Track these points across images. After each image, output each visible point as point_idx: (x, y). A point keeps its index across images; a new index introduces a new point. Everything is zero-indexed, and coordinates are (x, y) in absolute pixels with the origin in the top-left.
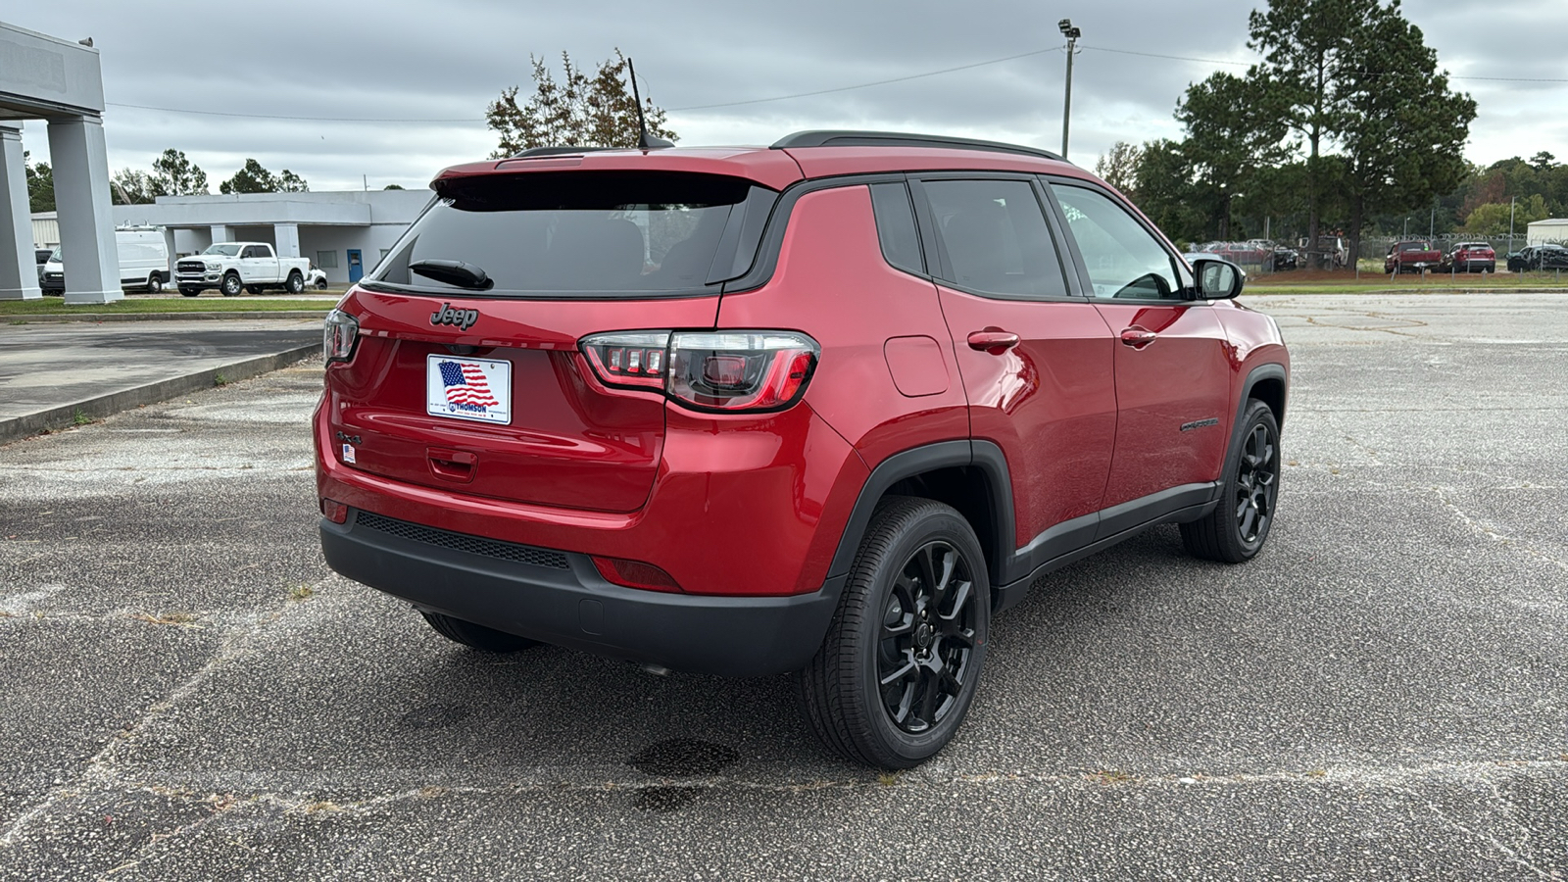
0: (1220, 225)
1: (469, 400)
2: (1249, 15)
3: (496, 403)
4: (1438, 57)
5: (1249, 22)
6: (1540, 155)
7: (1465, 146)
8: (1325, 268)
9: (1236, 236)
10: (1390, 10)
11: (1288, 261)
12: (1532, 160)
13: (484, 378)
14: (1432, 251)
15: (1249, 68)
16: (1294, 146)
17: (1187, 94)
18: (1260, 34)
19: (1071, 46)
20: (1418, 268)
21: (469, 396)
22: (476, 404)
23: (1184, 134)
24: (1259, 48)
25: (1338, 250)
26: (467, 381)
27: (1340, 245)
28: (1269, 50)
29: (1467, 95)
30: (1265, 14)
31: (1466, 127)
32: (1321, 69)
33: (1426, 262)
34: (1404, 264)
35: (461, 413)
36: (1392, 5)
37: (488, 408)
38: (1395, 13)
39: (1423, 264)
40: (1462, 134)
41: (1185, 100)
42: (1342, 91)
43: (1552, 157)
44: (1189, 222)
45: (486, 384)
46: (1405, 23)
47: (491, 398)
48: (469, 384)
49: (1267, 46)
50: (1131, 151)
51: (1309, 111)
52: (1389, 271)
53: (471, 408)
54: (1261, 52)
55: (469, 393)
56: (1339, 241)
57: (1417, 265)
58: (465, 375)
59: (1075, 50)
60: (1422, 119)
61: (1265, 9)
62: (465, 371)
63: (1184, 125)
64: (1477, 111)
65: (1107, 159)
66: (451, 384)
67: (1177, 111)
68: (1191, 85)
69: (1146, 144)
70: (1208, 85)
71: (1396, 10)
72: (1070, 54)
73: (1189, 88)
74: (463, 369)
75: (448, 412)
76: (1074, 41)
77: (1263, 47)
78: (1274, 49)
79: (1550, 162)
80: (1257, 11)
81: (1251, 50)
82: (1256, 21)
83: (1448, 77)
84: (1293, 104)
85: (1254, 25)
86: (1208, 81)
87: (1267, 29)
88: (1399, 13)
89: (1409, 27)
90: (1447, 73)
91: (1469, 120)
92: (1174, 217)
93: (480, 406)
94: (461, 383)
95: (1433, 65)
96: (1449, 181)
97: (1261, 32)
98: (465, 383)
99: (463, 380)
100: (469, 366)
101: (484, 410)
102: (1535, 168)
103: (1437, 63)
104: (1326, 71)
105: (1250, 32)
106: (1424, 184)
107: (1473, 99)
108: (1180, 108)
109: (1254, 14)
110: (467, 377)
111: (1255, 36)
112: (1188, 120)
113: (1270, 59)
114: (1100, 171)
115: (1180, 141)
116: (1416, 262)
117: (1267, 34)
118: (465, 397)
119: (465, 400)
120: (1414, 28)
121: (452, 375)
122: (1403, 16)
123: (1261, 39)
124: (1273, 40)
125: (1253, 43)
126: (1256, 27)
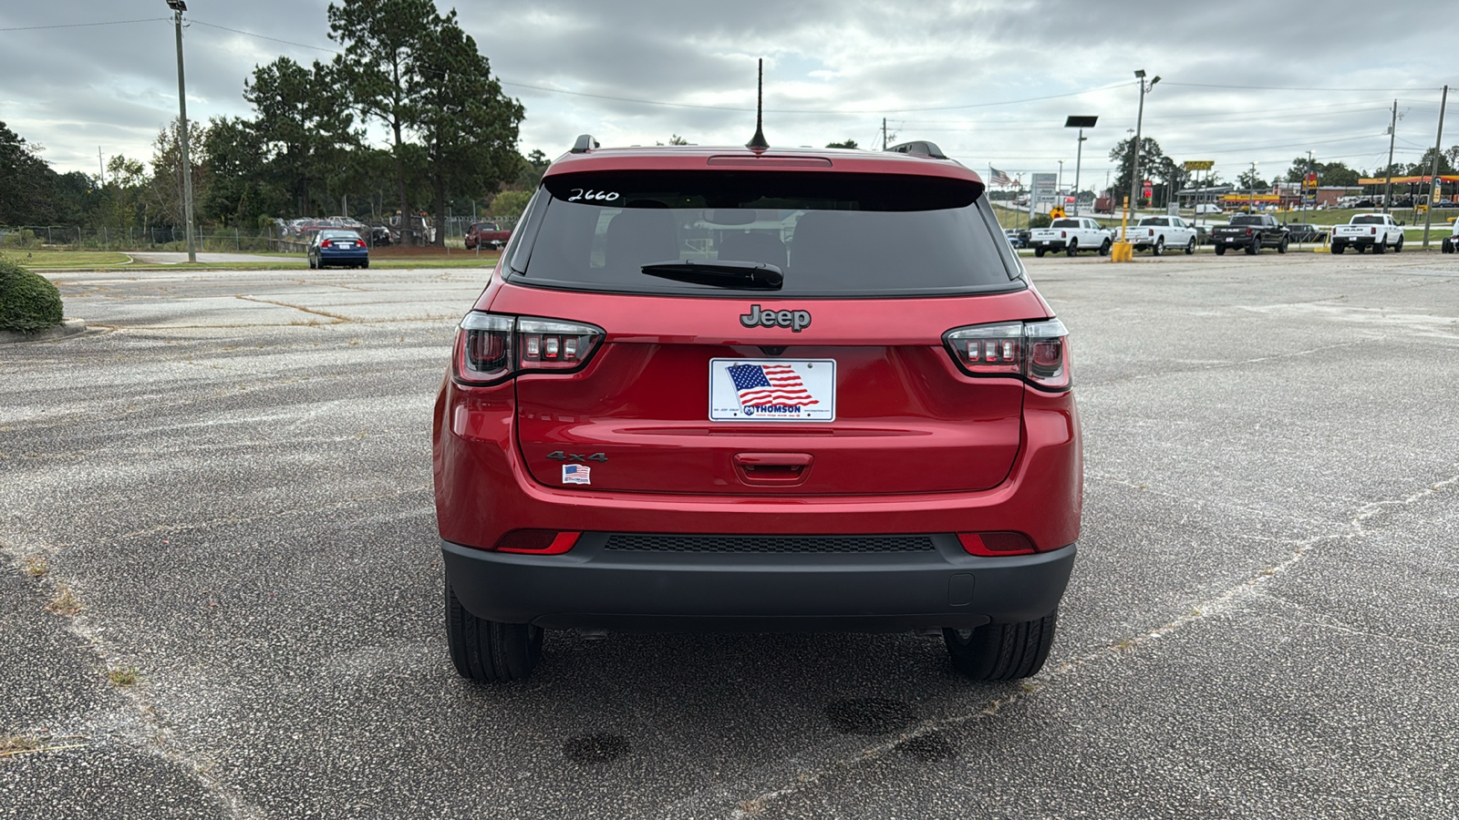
0: (300, 202)
1: (774, 402)
2: (328, 8)
3: (816, 402)
4: (490, 65)
5: (328, 14)
6: (535, 152)
7: (519, 143)
8: (418, 244)
9: (316, 213)
10: (449, 20)
11: (381, 237)
12: (530, 155)
13: (798, 378)
14: (503, 231)
15: (335, 56)
16: (360, 132)
17: (254, 76)
18: (340, 27)
19: (178, 18)
20: (494, 245)
21: (775, 398)
22: (785, 405)
23: (256, 114)
24: (339, 39)
25: (424, 229)
26: (771, 382)
27: (424, 224)
28: (349, 43)
29: (517, 100)
30: (342, 9)
31: (517, 127)
32: (396, 65)
33: (500, 240)
34: (484, 242)
35: (758, 415)
36: (451, 15)
37: (802, 407)
38: (453, 23)
39: (498, 242)
40: (515, 132)
41: (253, 81)
42: (413, 87)
43: (543, 155)
44: (272, 198)
45: (801, 384)
46: (461, 32)
47: (809, 397)
48: (775, 386)
49: (346, 39)
50: (193, 126)
51: (390, 101)
52: (470, 246)
53: (779, 410)
54: (341, 44)
55: (774, 395)
56: (423, 220)
57: (494, 242)
58: (768, 377)
59: (183, 23)
60: (487, 117)
61: (341, 4)
62: (768, 373)
63: (255, 106)
64: (525, 115)
65: (169, 133)
66: (747, 387)
67: (246, 91)
68: (257, 67)
69: (213, 121)
70: (275, 69)
71: (454, 20)
72: (178, 27)
73: (256, 70)
74: (765, 371)
75: (741, 415)
76: (181, 13)
77: (343, 39)
78: (353, 43)
79: (543, 159)
80: (334, 5)
81: (332, 41)
82: (335, 15)
83: (499, 83)
84: (379, 95)
85: (333, 18)
86: (274, 64)
87: (346, 21)
88: (456, 23)
89: (464, 36)
90: (498, 79)
91: (519, 121)
92: (256, 193)
93: (791, 406)
94: (763, 385)
95: (487, 72)
96: (513, 172)
97: (340, 25)
98: (769, 385)
99: (766, 381)
100: (775, 367)
101: (798, 410)
102: (533, 163)
103: (491, 70)
104: (399, 67)
105: (330, 24)
106: (495, 172)
107: (523, 104)
108: (249, 89)
109: (331, 7)
110: (771, 379)
111: (335, 28)
112: (258, 101)
113: (350, 51)
114: (162, 144)
115: (253, 121)
116: (492, 240)
117: (345, 28)
118: (770, 399)
119: (770, 402)
120: (469, 38)
121: (744, 379)
122: (460, 26)
123: (340, 32)
124: (351, 34)
125: (333, 34)
126: (335, 20)
